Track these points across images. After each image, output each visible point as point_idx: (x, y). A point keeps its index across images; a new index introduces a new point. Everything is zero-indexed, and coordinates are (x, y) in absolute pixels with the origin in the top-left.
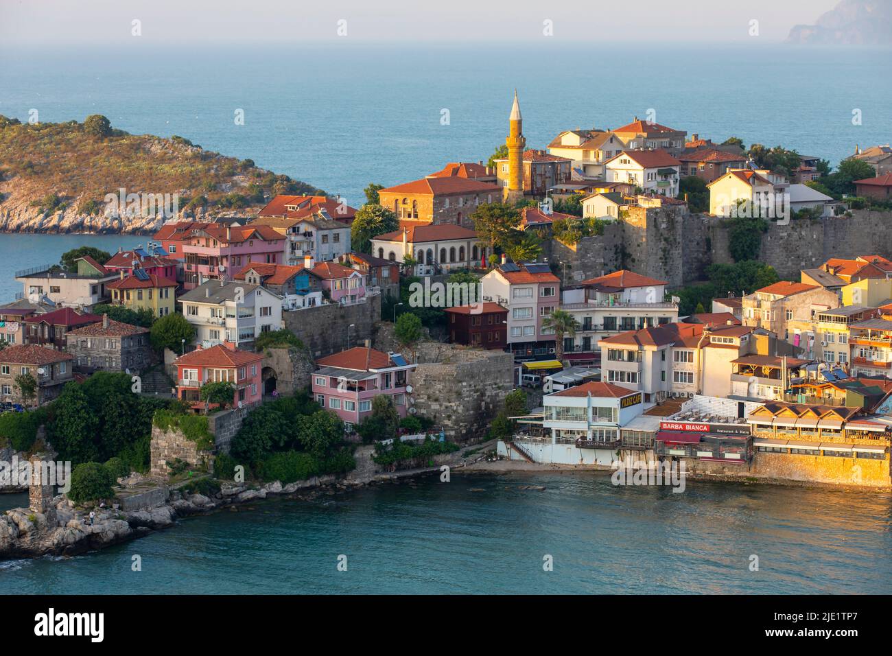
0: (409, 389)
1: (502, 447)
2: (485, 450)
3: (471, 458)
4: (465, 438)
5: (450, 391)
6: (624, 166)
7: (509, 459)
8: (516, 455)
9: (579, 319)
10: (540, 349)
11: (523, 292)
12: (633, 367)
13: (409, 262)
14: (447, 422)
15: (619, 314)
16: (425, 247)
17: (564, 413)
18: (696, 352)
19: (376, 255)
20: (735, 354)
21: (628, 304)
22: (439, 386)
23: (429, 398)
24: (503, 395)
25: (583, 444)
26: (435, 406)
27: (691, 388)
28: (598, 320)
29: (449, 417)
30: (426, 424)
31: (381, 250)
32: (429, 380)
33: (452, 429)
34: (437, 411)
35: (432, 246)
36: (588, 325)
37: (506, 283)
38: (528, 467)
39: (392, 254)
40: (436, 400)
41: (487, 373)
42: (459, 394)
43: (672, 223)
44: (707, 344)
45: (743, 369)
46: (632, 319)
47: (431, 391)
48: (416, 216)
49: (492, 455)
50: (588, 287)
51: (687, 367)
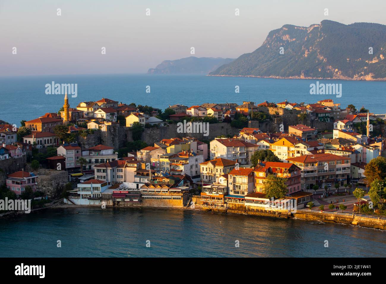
0: (36, 183)
1: (65, 200)
2: (60, 202)
3: (56, 204)
4: (54, 198)
5: (49, 184)
6: (99, 112)
7: (68, 204)
8: (69, 203)
9: (88, 160)
10: (75, 170)
11: (70, 152)
12: (105, 174)
13: (35, 144)
14: (48, 193)
15: (100, 158)
16: (40, 139)
17: (84, 189)
18: (123, 169)
19: (25, 142)
20: (135, 169)
21: (102, 155)
22: (45, 182)
23: (42, 186)
24: (65, 184)
25: (90, 198)
26: (44, 188)
27: (123, 180)
28: (93, 160)
29: (49, 192)
30: (42, 194)
31: (26, 141)
32: (42, 180)
33: (50, 195)
34: (45, 190)
35: (42, 139)
36: (90, 162)
37: (65, 150)
38: (73, 206)
39: (30, 142)
40: (45, 187)
41: (60, 178)
42: (51, 184)
43: (115, 129)
44: (127, 166)
45: (138, 173)
46: (104, 159)
47: (43, 184)
48: (36, 130)
49: (62, 203)
50: (90, 150)
51: (120, 174)
